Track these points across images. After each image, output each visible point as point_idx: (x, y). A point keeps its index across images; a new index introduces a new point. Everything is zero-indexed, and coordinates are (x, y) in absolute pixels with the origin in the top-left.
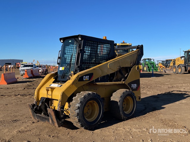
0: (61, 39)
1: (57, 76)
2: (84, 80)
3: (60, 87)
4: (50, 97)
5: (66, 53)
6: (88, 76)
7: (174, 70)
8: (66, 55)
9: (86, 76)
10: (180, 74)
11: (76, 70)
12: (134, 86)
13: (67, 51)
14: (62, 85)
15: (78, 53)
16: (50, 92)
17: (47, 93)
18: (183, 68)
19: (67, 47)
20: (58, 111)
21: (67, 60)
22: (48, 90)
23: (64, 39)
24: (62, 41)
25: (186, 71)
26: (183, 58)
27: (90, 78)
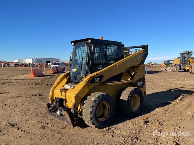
0: (72, 42)
1: (70, 77)
2: (95, 82)
3: (73, 88)
4: (64, 98)
5: (77, 55)
6: (99, 78)
7: (172, 69)
8: (77, 57)
9: (97, 79)
10: (176, 72)
11: (87, 72)
12: (140, 83)
13: (77, 53)
14: (74, 87)
15: (89, 55)
16: (63, 93)
17: (61, 94)
18: (178, 67)
19: (78, 49)
20: (73, 113)
21: (78, 61)
22: (61, 92)
23: (75, 42)
24: (73, 44)
25: (180, 69)
26: (179, 59)
27: (100, 80)
